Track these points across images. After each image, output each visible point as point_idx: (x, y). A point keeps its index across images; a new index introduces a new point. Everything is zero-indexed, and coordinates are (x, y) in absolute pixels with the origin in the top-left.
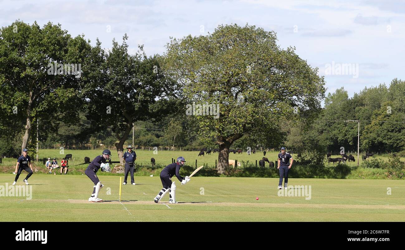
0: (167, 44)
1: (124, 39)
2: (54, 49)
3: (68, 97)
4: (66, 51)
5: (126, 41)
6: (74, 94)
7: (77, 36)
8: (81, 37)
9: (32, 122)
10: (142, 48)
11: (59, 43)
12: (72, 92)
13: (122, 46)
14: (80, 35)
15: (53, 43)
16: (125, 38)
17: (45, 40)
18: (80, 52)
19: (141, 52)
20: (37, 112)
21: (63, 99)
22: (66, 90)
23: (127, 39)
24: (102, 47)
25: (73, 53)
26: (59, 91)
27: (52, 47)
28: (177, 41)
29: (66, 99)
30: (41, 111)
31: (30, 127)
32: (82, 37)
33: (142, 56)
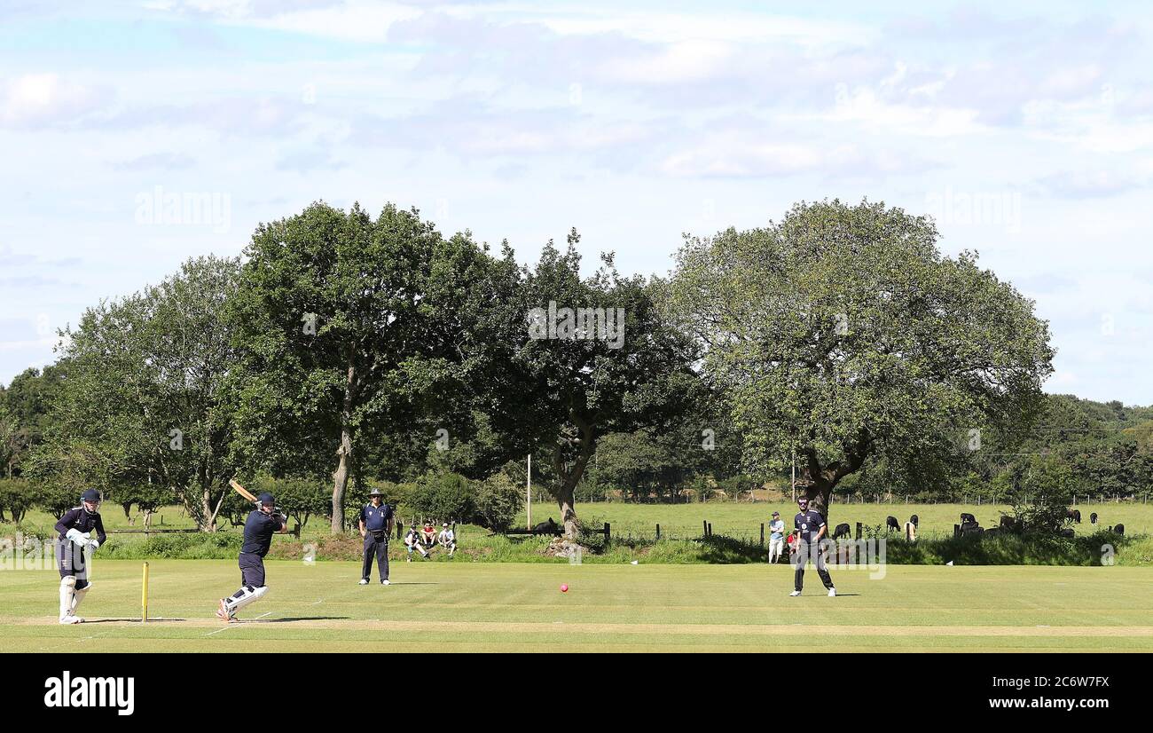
0: (678, 252)
1: (569, 241)
2: (396, 268)
3: (431, 379)
4: (427, 272)
5: (575, 245)
6: (445, 372)
7: (454, 234)
8: (462, 238)
9: (353, 439)
10: (609, 259)
11: (408, 252)
12: (442, 367)
13: (566, 259)
14: (460, 234)
15: (396, 253)
16: (573, 238)
17: (376, 245)
18: (462, 271)
19: (609, 271)
20: (365, 415)
21: (419, 386)
22: (426, 363)
23: (577, 241)
24: (519, 260)
25: (442, 274)
26: (411, 365)
27: (392, 263)
28: (702, 242)
29: (428, 384)
30: (376, 414)
31: (349, 450)
32: (464, 236)
33: (610, 279)
